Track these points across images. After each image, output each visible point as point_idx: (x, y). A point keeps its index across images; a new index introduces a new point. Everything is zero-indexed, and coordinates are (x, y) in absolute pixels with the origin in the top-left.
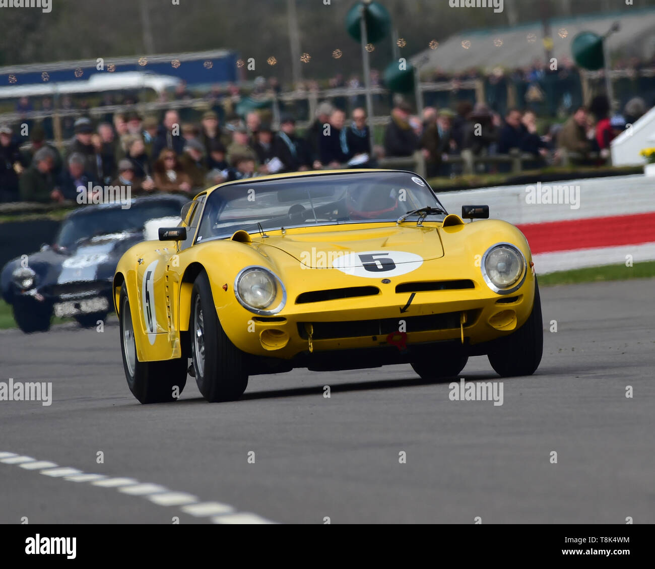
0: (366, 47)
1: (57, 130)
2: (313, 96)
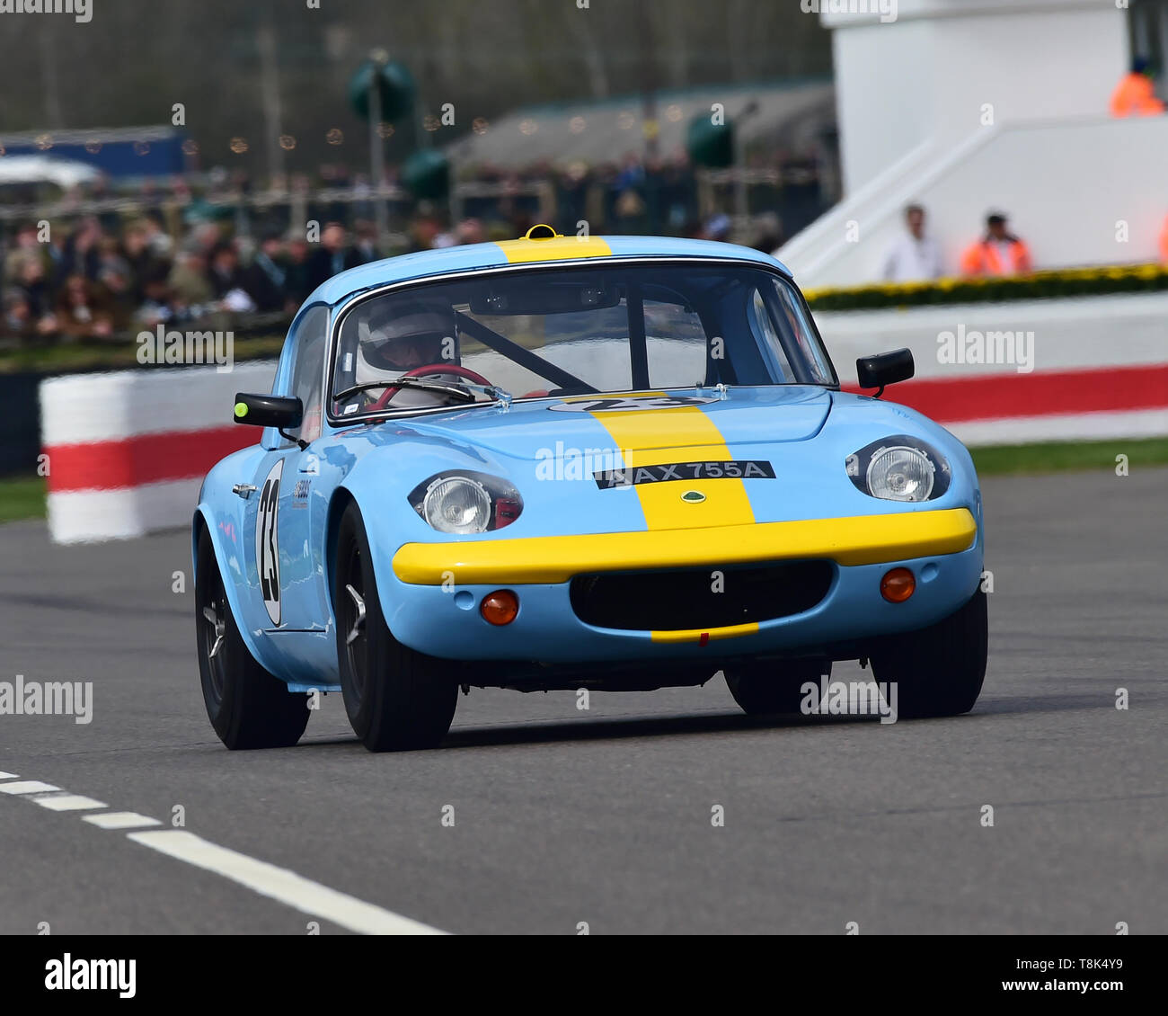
0: (378, 127)
2: (299, 199)
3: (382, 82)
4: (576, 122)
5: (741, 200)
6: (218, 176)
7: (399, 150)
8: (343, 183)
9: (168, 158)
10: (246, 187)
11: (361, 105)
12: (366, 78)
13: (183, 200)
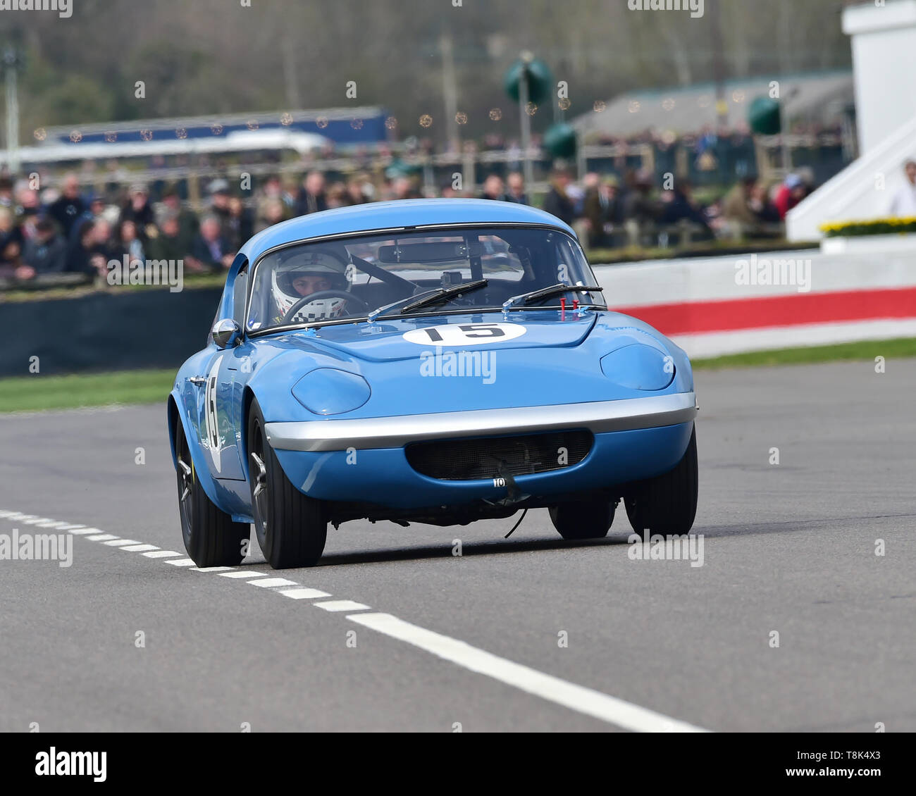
0: (526, 107)
1: (193, 189)
2: (469, 160)
3: (529, 76)
4: (669, 102)
5: (786, 158)
6: (410, 144)
7: (541, 124)
8: (501, 148)
9: (375, 131)
10: (431, 151)
11: (514, 91)
12: (517, 72)
13: (386, 161)
